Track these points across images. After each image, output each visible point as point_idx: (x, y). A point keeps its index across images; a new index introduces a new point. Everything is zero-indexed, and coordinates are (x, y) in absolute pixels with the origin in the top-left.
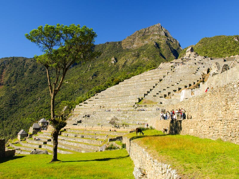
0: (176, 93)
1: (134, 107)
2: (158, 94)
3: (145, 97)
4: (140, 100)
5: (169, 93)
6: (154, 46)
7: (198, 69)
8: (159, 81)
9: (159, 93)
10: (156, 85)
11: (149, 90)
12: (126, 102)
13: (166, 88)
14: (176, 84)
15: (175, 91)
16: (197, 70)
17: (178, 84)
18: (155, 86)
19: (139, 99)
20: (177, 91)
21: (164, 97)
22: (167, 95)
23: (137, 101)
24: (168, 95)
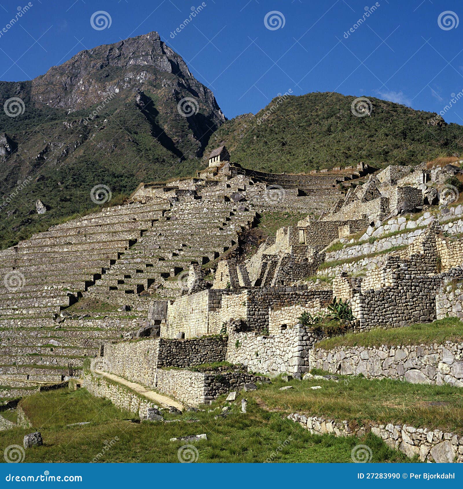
0: (168, 282)
1: (58, 320)
2: (121, 282)
3: (86, 290)
4: (73, 300)
5: (151, 281)
6: (138, 105)
7: (232, 214)
8: (128, 245)
9: (126, 280)
10: (119, 258)
11: (99, 271)
12: (36, 305)
13: (143, 267)
14: (170, 256)
15: (166, 276)
16: (228, 219)
17: (175, 255)
18: (116, 258)
19: (72, 297)
20: (172, 275)
21: (136, 291)
22: (146, 285)
23: (67, 301)
24: (149, 286)
